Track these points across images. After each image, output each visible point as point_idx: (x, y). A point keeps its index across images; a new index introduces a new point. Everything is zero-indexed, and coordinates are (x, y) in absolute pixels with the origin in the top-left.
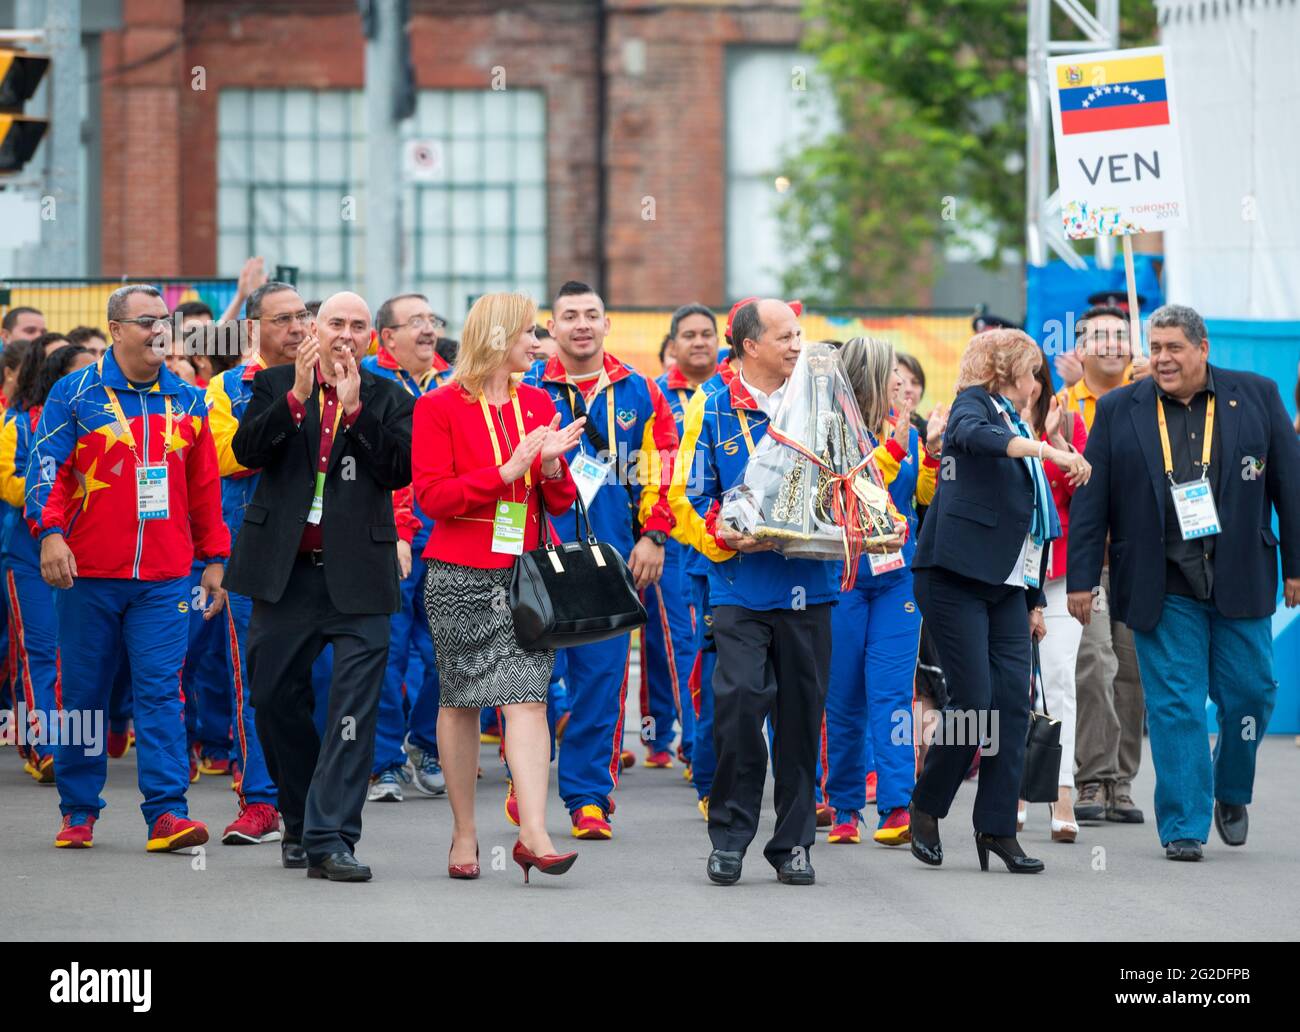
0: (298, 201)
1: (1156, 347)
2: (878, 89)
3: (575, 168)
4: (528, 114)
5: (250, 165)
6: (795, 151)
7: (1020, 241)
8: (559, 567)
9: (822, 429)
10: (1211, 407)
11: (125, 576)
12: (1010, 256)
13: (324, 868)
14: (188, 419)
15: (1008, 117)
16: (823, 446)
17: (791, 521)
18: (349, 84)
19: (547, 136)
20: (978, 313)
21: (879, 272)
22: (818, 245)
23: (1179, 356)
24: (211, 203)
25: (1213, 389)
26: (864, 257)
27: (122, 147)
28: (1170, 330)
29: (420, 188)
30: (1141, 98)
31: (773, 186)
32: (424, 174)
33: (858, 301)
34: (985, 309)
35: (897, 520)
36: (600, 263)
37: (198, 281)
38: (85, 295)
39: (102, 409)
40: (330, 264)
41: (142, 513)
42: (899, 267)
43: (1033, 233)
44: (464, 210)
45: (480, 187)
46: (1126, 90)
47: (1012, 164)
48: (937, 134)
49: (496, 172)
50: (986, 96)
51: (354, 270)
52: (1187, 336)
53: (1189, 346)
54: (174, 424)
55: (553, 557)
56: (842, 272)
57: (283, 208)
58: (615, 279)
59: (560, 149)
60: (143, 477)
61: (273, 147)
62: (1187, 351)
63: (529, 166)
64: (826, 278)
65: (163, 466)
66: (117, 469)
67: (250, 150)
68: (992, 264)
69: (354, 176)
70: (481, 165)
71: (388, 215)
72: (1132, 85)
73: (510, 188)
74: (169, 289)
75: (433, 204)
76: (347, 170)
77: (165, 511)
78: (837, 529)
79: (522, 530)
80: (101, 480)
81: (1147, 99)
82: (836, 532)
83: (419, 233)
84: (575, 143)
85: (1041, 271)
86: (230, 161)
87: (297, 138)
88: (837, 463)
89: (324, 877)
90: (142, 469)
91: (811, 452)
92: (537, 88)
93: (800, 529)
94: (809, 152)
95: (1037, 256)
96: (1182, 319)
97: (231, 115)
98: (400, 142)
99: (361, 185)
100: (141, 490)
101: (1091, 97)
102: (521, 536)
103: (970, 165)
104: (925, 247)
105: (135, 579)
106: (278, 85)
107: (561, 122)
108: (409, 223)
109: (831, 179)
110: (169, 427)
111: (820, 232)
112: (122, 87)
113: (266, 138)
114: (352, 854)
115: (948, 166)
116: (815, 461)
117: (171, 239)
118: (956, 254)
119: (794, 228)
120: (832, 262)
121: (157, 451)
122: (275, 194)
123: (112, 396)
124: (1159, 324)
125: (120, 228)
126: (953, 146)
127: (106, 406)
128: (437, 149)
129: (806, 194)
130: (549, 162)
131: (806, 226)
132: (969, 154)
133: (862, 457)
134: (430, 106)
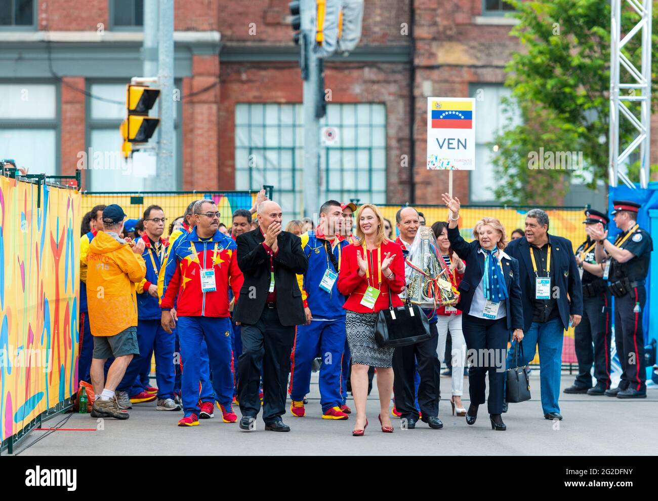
0: (272, 156)
1: (527, 224)
2: (540, 104)
3: (399, 140)
4: (378, 115)
5: (250, 138)
6: (501, 133)
7: (605, 176)
8: (394, 317)
9: (426, 260)
10: (549, 250)
11: (199, 315)
12: (600, 183)
13: (271, 427)
14: (225, 251)
15: (600, 118)
16: (426, 267)
17: (414, 297)
18: (296, 101)
19: (387, 126)
20: (586, 209)
21: (540, 190)
22: (512, 176)
23: (533, 229)
24: (232, 157)
25: (551, 243)
26: (533, 182)
27: (192, 131)
28: (532, 218)
29: (328, 149)
30: (463, 117)
31: (491, 150)
32: (330, 143)
33: (530, 202)
34: (589, 206)
35: (456, 293)
36: (411, 184)
37: (228, 192)
38: (177, 199)
39: (187, 249)
40: (287, 185)
41: (204, 289)
42: (549, 187)
43: (611, 171)
44: (348, 160)
45: (356, 149)
46: (457, 113)
47: (602, 140)
48: (567, 126)
49: (363, 143)
50: (589, 108)
51: (297, 188)
52: (538, 222)
53: (539, 226)
54: (218, 253)
55: (392, 313)
56: (523, 189)
57: (265, 158)
58: (418, 192)
59: (392, 132)
60: (204, 275)
61: (261, 130)
62: (537, 228)
63: (379, 140)
64: (516, 192)
65: (213, 270)
66: (193, 273)
67: (250, 132)
68: (592, 186)
69: (298, 145)
70: (356, 139)
71: (314, 162)
72: (460, 112)
73: (370, 149)
74: (215, 196)
75: (334, 157)
76: (294, 141)
77: (214, 288)
78: (432, 299)
79: (375, 300)
80: (188, 277)
81: (465, 118)
82: (430, 300)
83: (327, 170)
84: (400, 129)
85: (615, 189)
86: (241, 137)
87: (271, 126)
88: (432, 273)
89: (272, 430)
90: (203, 272)
91: (421, 269)
92: (383, 103)
93: (417, 300)
94: (508, 134)
95: (613, 183)
96: (538, 215)
97: (241, 115)
98: (319, 128)
99: (301, 148)
100: (203, 280)
101: (444, 115)
102: (374, 302)
103: (582, 140)
104: (561, 178)
105: (203, 316)
106: (263, 102)
107: (393, 119)
108: (323, 166)
109: (518, 146)
110: (215, 255)
111: (513, 171)
112: (192, 103)
113: (258, 126)
114: (282, 421)
115: (572, 140)
116: (423, 273)
117: (214, 173)
118: (575, 181)
119: (501, 169)
120: (519, 185)
121: (209, 264)
122: (262, 152)
123: (192, 244)
124: (529, 216)
125: (191, 168)
126: (575, 132)
127: (189, 248)
128: (336, 131)
129: (506, 153)
130: (387, 137)
131: (507, 168)
132: (581, 135)
133: (442, 270)
134: (333, 112)
